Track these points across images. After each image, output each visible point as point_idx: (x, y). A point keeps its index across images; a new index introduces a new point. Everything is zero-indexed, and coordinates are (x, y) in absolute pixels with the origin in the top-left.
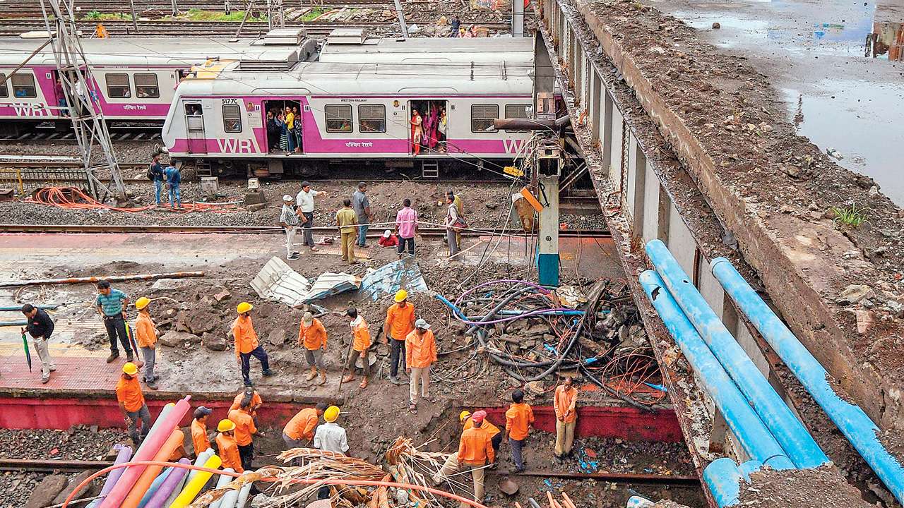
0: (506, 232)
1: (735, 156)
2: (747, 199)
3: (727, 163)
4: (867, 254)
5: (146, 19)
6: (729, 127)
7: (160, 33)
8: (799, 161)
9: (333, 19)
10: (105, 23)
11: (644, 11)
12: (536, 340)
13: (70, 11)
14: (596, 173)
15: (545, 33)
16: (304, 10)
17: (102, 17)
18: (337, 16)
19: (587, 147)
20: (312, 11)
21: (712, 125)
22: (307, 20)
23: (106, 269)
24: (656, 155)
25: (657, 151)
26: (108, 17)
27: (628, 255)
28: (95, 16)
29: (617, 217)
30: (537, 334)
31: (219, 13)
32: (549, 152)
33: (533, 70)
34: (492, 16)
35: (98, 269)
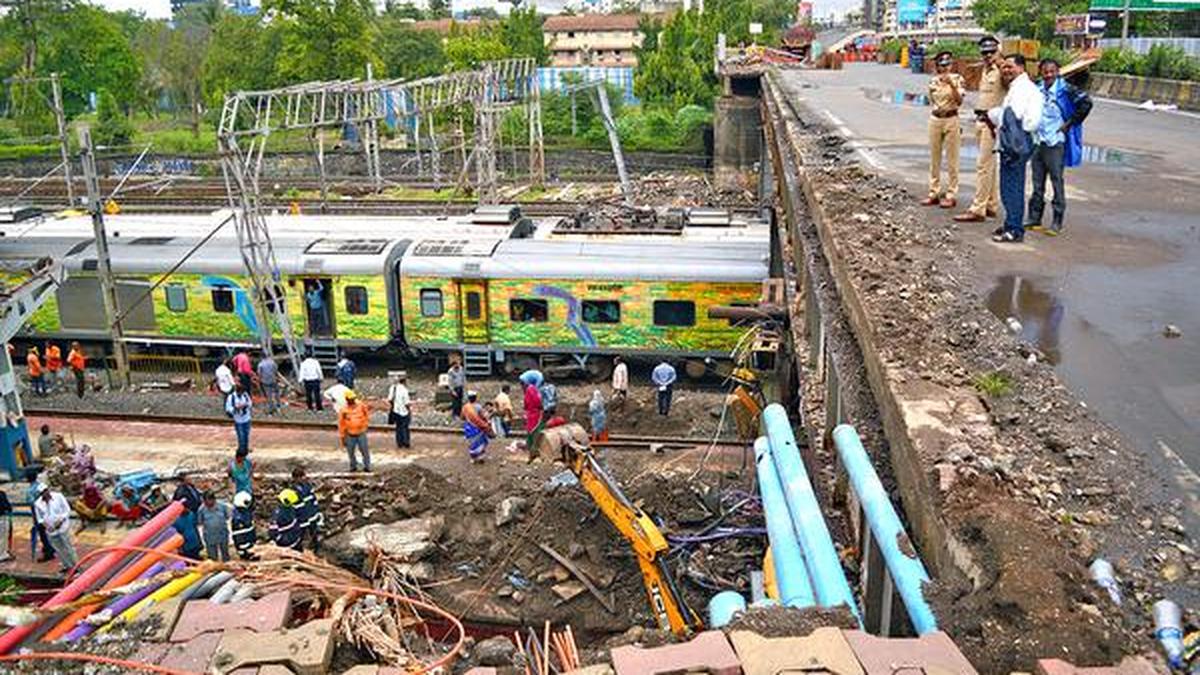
0: (718, 443)
1: (894, 322)
2: (891, 365)
3: (884, 329)
4: (998, 420)
5: (349, 198)
6: (903, 294)
7: (363, 212)
8: (964, 328)
9: (555, 199)
10: (302, 202)
11: (866, 178)
12: (748, 563)
13: (255, 184)
14: (803, 364)
15: (779, 210)
16: (523, 188)
17: (301, 195)
18: (560, 195)
19: (799, 335)
20: (532, 190)
21: (884, 292)
22: (525, 199)
23: (276, 465)
24: (836, 329)
25: (839, 326)
26: (308, 195)
27: (819, 451)
28: (294, 194)
29: (817, 412)
30: (748, 556)
31: (426, 191)
32: (766, 344)
33: (769, 255)
34: (740, 197)
35: (268, 466)
